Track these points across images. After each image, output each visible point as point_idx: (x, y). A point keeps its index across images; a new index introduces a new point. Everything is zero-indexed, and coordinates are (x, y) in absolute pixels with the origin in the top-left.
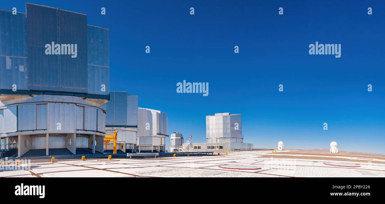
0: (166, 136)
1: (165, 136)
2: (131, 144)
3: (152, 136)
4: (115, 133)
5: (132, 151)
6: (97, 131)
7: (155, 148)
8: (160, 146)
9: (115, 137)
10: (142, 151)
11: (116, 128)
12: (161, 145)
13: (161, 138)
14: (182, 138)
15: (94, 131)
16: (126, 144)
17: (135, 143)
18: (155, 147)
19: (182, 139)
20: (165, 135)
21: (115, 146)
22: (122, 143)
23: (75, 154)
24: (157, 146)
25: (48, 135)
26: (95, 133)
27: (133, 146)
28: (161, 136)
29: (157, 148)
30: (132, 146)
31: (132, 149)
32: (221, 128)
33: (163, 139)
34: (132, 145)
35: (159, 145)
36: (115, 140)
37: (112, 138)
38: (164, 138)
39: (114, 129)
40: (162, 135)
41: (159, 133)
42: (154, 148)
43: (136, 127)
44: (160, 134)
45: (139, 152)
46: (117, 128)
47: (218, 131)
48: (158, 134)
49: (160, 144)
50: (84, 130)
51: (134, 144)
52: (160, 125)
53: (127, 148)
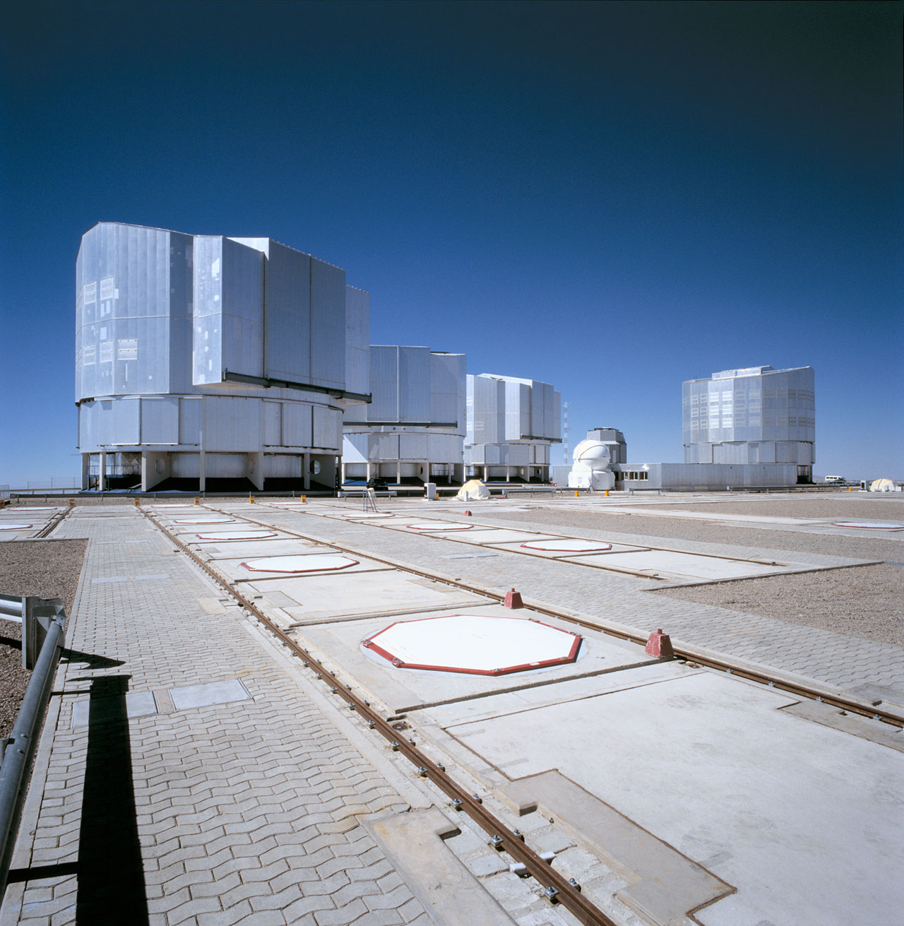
0: (552, 440)
1: (548, 442)
2: (447, 464)
6: (313, 447)
7: (519, 472)
8: (531, 467)
11: (403, 427)
12: (535, 463)
13: (535, 447)
14: (622, 443)
15: (306, 448)
16: (430, 464)
17: (458, 462)
18: (516, 467)
19: (623, 446)
20: (549, 439)
22: (418, 461)
23: (262, 489)
24: (525, 467)
25: (202, 454)
26: (309, 451)
27: (449, 467)
28: (535, 441)
29: (522, 472)
30: (447, 469)
31: (447, 474)
32: (727, 416)
33: (540, 450)
35: (528, 464)
38: (543, 448)
39: (396, 431)
40: (537, 438)
41: (527, 434)
42: (515, 472)
43: (455, 425)
44: (531, 438)
47: (718, 423)
48: (523, 437)
49: (532, 462)
50: (281, 446)
51: (454, 464)
52: (530, 414)
53: (433, 474)
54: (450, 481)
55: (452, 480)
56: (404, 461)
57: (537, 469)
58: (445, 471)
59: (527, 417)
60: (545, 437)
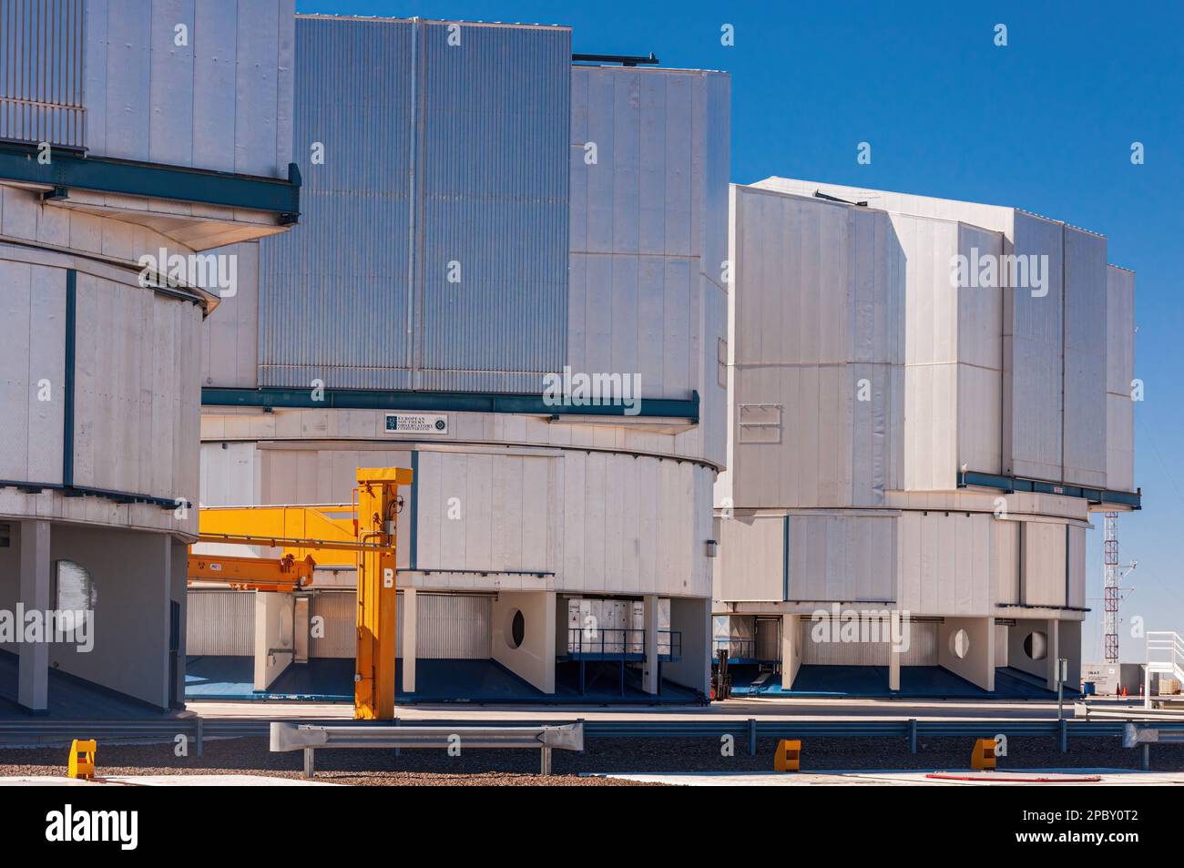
0: (1097, 496)
1: (1077, 506)
2: (639, 598)
3: (895, 499)
4: (369, 485)
5: (638, 674)
7: (943, 643)
8: (999, 621)
9: (368, 528)
10: (814, 677)
11: (430, 418)
12: (1021, 603)
13: (1021, 525)
16: (563, 598)
17: (688, 591)
18: (935, 626)
20: (1081, 492)
21: (371, 624)
22: (507, 583)
24: (970, 624)
27: (649, 616)
28: (1023, 500)
29: (960, 644)
30: (639, 621)
31: (643, 658)
33: (1046, 541)
34: (638, 605)
35: (985, 609)
36: (372, 558)
37: (335, 537)
38: (1056, 531)
39: (399, 432)
40: (1034, 486)
41: (987, 465)
42: (928, 643)
44: (1004, 481)
45: (776, 679)
46: (443, 416)
48: (966, 479)
49: (1009, 597)
51: (677, 602)
52: (1004, 371)
53: (573, 647)
54: (651, 685)
55: (663, 682)
56: (436, 582)
57: (1022, 633)
58: (626, 632)
59: (986, 383)
60: (1069, 479)
